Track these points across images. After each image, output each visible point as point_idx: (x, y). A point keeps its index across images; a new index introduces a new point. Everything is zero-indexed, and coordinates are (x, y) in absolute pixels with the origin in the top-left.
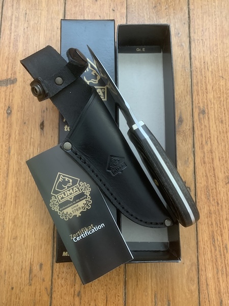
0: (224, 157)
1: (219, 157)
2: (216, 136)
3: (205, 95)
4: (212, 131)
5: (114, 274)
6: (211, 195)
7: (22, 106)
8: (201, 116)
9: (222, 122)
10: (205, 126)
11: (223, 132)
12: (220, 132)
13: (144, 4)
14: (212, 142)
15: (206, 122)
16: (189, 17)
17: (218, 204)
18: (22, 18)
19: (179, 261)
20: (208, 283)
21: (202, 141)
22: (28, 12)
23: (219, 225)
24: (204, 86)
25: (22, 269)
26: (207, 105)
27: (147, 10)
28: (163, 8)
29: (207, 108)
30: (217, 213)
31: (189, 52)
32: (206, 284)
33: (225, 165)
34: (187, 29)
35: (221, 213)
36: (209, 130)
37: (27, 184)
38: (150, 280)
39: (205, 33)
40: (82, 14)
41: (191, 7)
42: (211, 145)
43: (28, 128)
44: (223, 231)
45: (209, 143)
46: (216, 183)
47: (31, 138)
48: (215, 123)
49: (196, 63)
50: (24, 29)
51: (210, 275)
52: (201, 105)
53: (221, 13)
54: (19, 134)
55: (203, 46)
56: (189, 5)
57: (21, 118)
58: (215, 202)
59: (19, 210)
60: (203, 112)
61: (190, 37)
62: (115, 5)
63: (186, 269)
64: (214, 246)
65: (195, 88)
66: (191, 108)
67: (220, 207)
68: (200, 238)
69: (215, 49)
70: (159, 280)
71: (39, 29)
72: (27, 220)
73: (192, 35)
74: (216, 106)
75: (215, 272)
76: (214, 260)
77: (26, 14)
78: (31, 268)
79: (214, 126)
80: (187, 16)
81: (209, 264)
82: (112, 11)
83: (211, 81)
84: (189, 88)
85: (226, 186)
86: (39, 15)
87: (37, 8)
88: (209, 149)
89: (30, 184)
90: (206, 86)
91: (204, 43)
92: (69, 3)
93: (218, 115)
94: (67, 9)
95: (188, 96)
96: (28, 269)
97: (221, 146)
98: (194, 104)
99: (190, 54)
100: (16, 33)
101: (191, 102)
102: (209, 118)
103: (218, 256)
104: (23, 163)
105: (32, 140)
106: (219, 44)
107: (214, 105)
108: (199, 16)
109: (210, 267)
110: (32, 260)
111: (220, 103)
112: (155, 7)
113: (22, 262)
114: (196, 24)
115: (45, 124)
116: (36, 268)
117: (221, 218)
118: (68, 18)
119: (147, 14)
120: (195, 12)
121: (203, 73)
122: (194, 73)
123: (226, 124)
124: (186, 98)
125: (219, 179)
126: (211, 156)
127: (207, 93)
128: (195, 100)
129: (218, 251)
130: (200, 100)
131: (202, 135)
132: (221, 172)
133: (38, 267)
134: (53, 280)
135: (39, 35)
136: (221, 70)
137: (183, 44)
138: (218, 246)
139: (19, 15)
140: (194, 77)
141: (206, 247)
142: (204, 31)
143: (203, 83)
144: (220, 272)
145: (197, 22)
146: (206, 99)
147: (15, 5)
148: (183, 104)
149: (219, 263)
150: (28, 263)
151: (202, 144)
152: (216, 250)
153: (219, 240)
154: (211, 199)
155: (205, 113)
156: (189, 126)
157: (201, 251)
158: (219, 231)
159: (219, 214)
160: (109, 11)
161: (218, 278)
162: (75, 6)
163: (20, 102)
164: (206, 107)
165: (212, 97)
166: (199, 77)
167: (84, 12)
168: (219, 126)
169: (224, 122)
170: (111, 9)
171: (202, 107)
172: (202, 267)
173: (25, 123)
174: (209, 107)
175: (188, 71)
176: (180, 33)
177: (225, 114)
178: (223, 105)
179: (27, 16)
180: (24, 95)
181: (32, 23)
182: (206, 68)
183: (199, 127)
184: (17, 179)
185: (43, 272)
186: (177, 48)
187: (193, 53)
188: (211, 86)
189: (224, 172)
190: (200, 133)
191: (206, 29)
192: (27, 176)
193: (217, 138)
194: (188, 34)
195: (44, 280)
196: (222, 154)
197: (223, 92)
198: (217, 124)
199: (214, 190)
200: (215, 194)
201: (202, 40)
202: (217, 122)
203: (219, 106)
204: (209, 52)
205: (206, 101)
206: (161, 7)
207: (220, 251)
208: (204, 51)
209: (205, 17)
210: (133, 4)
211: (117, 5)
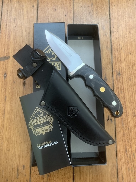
0: (132, 101)
1: (129, 101)
2: (127, 88)
3: (120, 64)
4: (124, 85)
5: (67, 172)
6: (124, 123)
7: (13, 73)
8: (118, 76)
9: (130, 80)
10: (120, 82)
11: (131, 86)
12: (129, 86)
13: (83, 11)
14: (125, 92)
15: (121, 80)
16: (110, 18)
17: (128, 129)
18: (13, 21)
19: (106, 165)
20: (123, 177)
21: (119, 92)
22: (16, 17)
23: (129, 142)
24: (119, 59)
25: (13, 169)
26: (121, 70)
27: (85, 14)
28: (95, 13)
29: (122, 72)
30: (128, 135)
31: (110, 39)
32: (122, 177)
33: (133, 105)
34: (109, 25)
35: (131, 134)
36: (123, 84)
37: (15, 118)
38: (88, 175)
39: (119, 28)
40: (47, 18)
41: (111, 12)
42: (124, 94)
43: (16, 85)
44: (132, 145)
45: (123, 92)
46: (127, 116)
47: (18, 91)
48: (126, 80)
49: (115, 45)
50: (14, 27)
51: (124, 172)
52: (118, 70)
53: (129, 15)
54: (11, 89)
55: (119, 35)
56: (110, 11)
57: (12, 79)
58: (127, 128)
59: (11, 134)
60: (119, 74)
61: (110, 30)
62: (67, 13)
63: (110, 169)
64: (127, 154)
65: (114, 60)
66: (112, 72)
67: (130, 131)
68: (118, 150)
69: (125, 36)
70: (94, 175)
71: (22, 27)
72: (16, 139)
73: (112, 29)
74: (127, 70)
75: (128, 170)
76: (127, 163)
77: (15, 18)
78: (18, 168)
79: (126, 82)
80: (109, 17)
81: (124, 165)
82: (64, 16)
83: (123, 56)
84: (111, 60)
85: (133, 118)
86: (23, 19)
87: (21, 15)
88: (123, 97)
89: (17, 118)
90: (121, 58)
91: (118, 33)
92: (40, 11)
93: (128, 76)
94: (38, 15)
95: (110, 65)
96: (16, 169)
97: (130, 94)
98: (113, 69)
99: (111, 40)
100: (9, 30)
101: (111, 68)
102: (122, 78)
103: (129, 161)
104: (13, 106)
105: (19, 92)
106: (128, 34)
107: (125, 70)
108: (115, 17)
109: (124, 167)
110: (19, 163)
111: (129, 69)
112: (90, 13)
113: (13, 165)
114: (114, 22)
115: (26, 83)
116: (21, 168)
117: (131, 138)
119: (85, 17)
120: (113, 15)
121: (119, 51)
122: (113, 51)
123: (133, 81)
124: (109, 66)
125: (129, 114)
126: (124, 100)
127: (121, 63)
128: (114, 67)
129: (129, 157)
130: (117, 67)
131: (118, 88)
132: (130, 109)
133: (22, 168)
134: (31, 176)
135: (23, 30)
136: (130, 49)
137: (107, 34)
138: (129, 154)
139: (11, 19)
140: (114, 53)
141: (122, 155)
142: (119, 26)
143: (119, 57)
144: (130, 170)
145: (114, 21)
146: (121, 66)
147: (9, 13)
148: (107, 69)
149: (130, 165)
150: (16, 166)
151: (118, 93)
152: (128, 157)
153: (130, 151)
154: (125, 126)
155: (120, 75)
156: (111, 83)
157: (119, 157)
158: (129, 145)
159: (129, 135)
161: (129, 174)
162: (43, 14)
163: (12, 70)
164: (120, 71)
165: (124, 65)
166: (116, 53)
167: (49, 17)
168: (129, 82)
169: (132, 80)
170: (64, 15)
171: (118, 71)
172: (119, 167)
173: (14, 82)
174: (123, 71)
175: (110, 50)
176: (105, 28)
177: (132, 75)
178: (131, 70)
179: (16, 20)
180: (14, 65)
181: (18, 24)
182: (121, 48)
183: (116, 83)
184: (10, 115)
185: (25, 170)
186: (103, 36)
187: (112, 39)
188: (124, 59)
189: (132, 110)
190: (117, 86)
191: (120, 25)
192: (16, 114)
193: (128, 89)
194: (110, 28)
195: (25, 175)
196: (131, 99)
197: (131, 62)
198: (127, 81)
199: (126, 121)
200: (127, 123)
201: (118, 31)
202: (128, 80)
203: (128, 70)
204: (122, 38)
205: (120, 67)
206: (93, 13)
207: (130, 157)
208: (119, 38)
209: (119, 18)
210: (77, 12)
211: (67, 12)
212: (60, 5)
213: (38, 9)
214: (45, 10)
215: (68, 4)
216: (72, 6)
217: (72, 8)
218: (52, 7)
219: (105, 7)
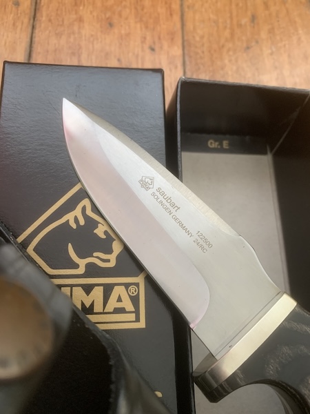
13: (222, 41)
27: (231, 53)
28: (266, 51)
40: (73, 54)
62: (156, 39)
82: (148, 51)
92: (43, 25)
94: (36, 39)
118: (38, 58)
160: (143, 50)
162: (59, 35)
167: (80, 48)
170: (146, 47)
206: (261, 50)
210: (198, 39)
211: (159, 38)
212: (128, 10)
213: (38, 15)
214: (66, 22)
215: (162, 10)
216: (177, 18)
217: (178, 25)
218: (95, 14)
219: (300, 32)
